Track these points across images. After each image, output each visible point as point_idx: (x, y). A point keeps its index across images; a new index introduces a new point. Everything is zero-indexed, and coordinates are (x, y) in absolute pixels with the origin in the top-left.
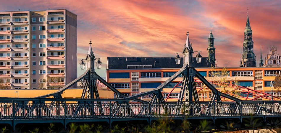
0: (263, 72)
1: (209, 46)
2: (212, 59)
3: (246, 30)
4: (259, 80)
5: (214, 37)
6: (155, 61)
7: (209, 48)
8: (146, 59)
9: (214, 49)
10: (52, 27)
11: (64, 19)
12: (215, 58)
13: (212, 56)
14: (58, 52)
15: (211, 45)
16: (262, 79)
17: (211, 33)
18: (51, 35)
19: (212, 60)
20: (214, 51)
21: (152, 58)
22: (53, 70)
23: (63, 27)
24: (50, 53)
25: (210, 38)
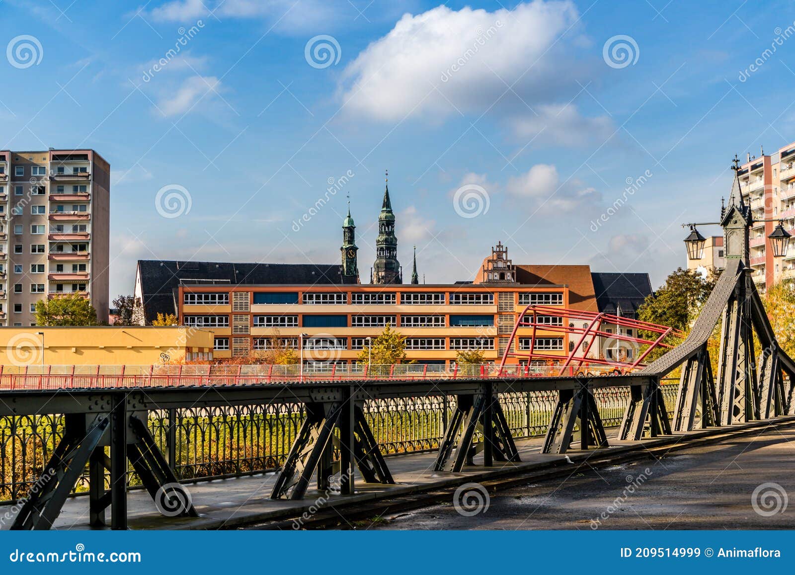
0: (515, 296)
1: (345, 242)
2: (350, 270)
3: (383, 215)
4: (507, 313)
5: (355, 224)
6: (237, 271)
7: (344, 247)
8: (217, 266)
9: (355, 249)
10: (60, 188)
11: (90, 170)
12: (358, 267)
13: (350, 264)
14: (74, 244)
15: (349, 241)
16: (514, 310)
17: (349, 217)
18: (58, 206)
19: (351, 272)
20: (356, 253)
21: (230, 265)
22: (62, 285)
23: (85, 190)
24: (55, 247)
25: (347, 225)
